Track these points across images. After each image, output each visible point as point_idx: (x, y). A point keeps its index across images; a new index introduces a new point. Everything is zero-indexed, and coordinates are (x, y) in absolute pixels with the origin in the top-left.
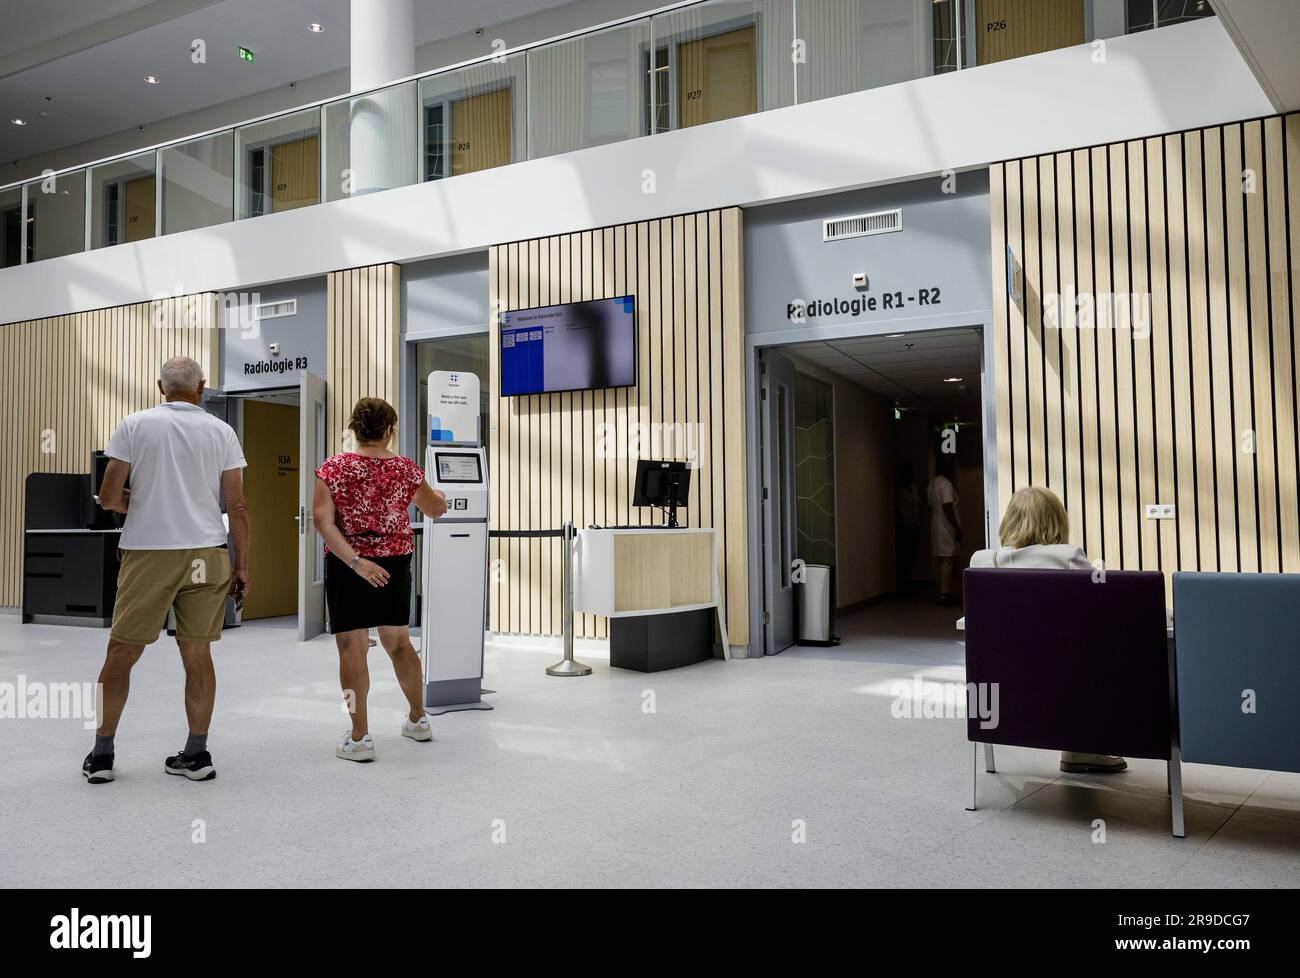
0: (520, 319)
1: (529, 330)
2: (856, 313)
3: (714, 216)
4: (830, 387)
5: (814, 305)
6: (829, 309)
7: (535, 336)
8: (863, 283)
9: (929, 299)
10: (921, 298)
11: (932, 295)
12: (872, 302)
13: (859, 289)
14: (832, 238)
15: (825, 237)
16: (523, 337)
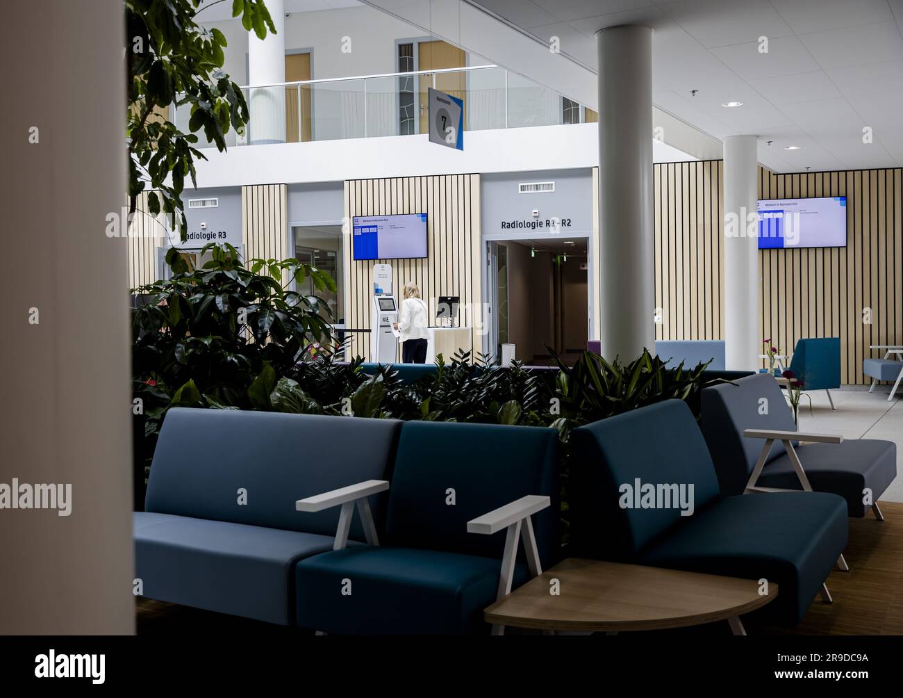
0: (364, 221)
1: (369, 227)
2: (534, 228)
3: (467, 177)
4: (506, 248)
5: (514, 223)
6: (521, 225)
7: (372, 230)
8: (537, 215)
9: (566, 224)
10: (563, 223)
11: (567, 222)
12: (541, 224)
13: (535, 217)
14: (523, 192)
15: (520, 192)
16: (366, 230)
